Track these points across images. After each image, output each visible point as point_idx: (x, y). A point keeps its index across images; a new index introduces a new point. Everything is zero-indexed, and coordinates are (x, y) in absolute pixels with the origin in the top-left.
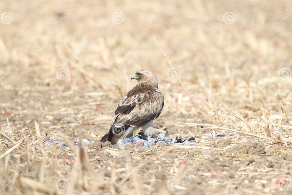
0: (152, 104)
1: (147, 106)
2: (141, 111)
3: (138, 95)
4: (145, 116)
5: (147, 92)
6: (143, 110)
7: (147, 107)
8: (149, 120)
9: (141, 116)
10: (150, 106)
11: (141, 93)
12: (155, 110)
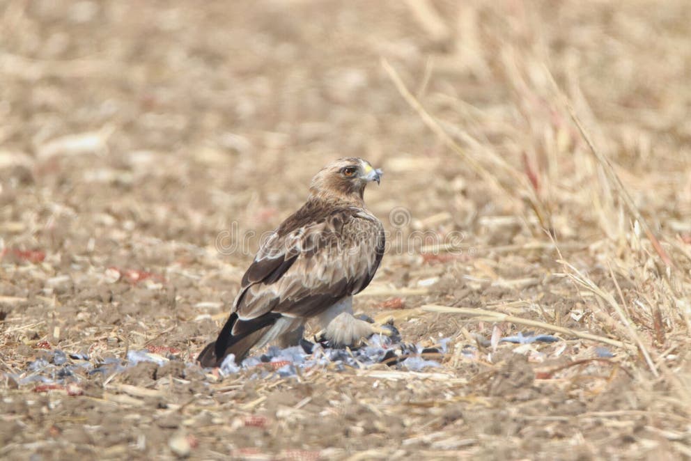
0: (344, 253)
1: (331, 259)
2: (311, 273)
3: (306, 228)
4: (324, 287)
5: (331, 221)
6: (317, 271)
7: (328, 262)
8: (336, 296)
9: (310, 286)
10: (339, 258)
11: (315, 223)
12: (353, 269)
